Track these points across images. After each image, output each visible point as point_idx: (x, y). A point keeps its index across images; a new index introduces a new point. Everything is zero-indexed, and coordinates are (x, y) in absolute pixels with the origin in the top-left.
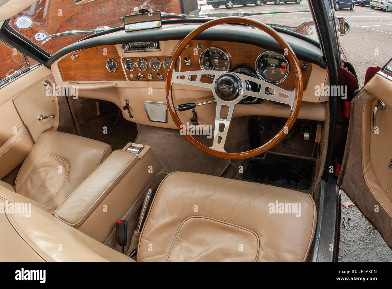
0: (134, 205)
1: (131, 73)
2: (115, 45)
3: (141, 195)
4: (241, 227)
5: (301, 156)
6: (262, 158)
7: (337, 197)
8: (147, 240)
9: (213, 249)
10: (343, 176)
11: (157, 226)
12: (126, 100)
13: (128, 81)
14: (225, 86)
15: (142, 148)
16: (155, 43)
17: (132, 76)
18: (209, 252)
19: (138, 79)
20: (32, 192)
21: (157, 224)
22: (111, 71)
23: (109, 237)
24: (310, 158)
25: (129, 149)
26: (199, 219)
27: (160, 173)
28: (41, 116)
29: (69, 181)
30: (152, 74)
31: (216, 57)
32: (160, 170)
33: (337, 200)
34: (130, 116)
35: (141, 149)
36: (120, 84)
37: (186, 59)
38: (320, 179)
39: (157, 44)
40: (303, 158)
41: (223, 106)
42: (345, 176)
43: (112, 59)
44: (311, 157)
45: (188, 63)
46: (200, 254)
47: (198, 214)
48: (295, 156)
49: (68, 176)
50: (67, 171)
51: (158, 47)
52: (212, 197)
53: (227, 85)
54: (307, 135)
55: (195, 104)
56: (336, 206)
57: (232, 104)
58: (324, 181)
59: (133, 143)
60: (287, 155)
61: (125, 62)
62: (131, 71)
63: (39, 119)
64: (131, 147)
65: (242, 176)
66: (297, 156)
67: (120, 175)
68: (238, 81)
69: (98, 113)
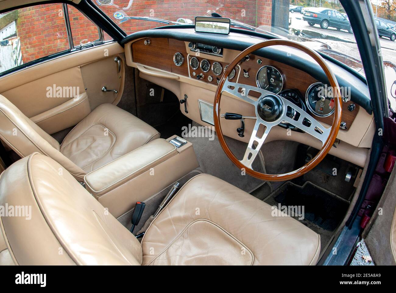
0: (160, 192)
1: (194, 71)
2: (185, 42)
3: (170, 186)
4: (242, 244)
5: (339, 195)
6: (301, 186)
7: (353, 248)
8: (156, 226)
9: (209, 254)
10: (370, 230)
11: (170, 217)
12: (185, 95)
13: (190, 78)
14: (266, 107)
15: (185, 143)
16: (219, 49)
17: (194, 74)
18: (204, 256)
19: (198, 78)
20: (75, 153)
21: (171, 215)
22: (178, 65)
23: (126, 213)
24: (346, 201)
25: (173, 141)
26: (209, 224)
27: (195, 171)
28: (106, 88)
29: (111, 153)
30: (212, 77)
31: (273, 76)
32: (197, 169)
33: (352, 251)
34: (185, 111)
35: (183, 144)
36: (183, 78)
37: (245, 71)
38: (344, 225)
39: (220, 50)
40: (340, 199)
41: (261, 125)
42: (371, 231)
43: (180, 53)
44: (348, 200)
45: (246, 75)
46: (196, 255)
47: (209, 219)
48: (333, 194)
49: (112, 149)
50: (112, 145)
51: (221, 53)
52: (228, 207)
53: (268, 106)
54: (348, 177)
55: (242, 116)
56: (348, 256)
57: (270, 125)
58: (347, 228)
59: (178, 137)
60: (326, 191)
61: (191, 60)
62: (195, 69)
63: (103, 91)
64: (175, 139)
65: (274, 198)
66: (335, 195)
67: (154, 161)
68: (280, 105)
69: (162, 100)
